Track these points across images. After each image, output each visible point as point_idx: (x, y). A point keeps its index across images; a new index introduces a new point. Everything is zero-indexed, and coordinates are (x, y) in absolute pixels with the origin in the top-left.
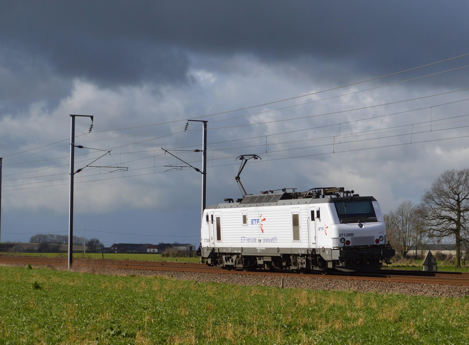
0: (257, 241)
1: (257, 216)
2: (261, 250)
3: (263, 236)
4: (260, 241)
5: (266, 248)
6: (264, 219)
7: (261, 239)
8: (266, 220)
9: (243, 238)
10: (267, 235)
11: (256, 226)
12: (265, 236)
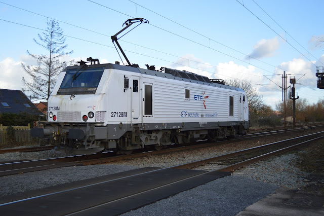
0: (200, 116)
1: (201, 93)
2: (203, 125)
3: (205, 112)
4: (202, 116)
5: (208, 122)
6: (207, 97)
7: (204, 114)
8: (209, 98)
9: (184, 113)
10: (209, 111)
11: (199, 102)
12: (207, 111)
